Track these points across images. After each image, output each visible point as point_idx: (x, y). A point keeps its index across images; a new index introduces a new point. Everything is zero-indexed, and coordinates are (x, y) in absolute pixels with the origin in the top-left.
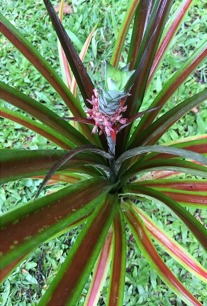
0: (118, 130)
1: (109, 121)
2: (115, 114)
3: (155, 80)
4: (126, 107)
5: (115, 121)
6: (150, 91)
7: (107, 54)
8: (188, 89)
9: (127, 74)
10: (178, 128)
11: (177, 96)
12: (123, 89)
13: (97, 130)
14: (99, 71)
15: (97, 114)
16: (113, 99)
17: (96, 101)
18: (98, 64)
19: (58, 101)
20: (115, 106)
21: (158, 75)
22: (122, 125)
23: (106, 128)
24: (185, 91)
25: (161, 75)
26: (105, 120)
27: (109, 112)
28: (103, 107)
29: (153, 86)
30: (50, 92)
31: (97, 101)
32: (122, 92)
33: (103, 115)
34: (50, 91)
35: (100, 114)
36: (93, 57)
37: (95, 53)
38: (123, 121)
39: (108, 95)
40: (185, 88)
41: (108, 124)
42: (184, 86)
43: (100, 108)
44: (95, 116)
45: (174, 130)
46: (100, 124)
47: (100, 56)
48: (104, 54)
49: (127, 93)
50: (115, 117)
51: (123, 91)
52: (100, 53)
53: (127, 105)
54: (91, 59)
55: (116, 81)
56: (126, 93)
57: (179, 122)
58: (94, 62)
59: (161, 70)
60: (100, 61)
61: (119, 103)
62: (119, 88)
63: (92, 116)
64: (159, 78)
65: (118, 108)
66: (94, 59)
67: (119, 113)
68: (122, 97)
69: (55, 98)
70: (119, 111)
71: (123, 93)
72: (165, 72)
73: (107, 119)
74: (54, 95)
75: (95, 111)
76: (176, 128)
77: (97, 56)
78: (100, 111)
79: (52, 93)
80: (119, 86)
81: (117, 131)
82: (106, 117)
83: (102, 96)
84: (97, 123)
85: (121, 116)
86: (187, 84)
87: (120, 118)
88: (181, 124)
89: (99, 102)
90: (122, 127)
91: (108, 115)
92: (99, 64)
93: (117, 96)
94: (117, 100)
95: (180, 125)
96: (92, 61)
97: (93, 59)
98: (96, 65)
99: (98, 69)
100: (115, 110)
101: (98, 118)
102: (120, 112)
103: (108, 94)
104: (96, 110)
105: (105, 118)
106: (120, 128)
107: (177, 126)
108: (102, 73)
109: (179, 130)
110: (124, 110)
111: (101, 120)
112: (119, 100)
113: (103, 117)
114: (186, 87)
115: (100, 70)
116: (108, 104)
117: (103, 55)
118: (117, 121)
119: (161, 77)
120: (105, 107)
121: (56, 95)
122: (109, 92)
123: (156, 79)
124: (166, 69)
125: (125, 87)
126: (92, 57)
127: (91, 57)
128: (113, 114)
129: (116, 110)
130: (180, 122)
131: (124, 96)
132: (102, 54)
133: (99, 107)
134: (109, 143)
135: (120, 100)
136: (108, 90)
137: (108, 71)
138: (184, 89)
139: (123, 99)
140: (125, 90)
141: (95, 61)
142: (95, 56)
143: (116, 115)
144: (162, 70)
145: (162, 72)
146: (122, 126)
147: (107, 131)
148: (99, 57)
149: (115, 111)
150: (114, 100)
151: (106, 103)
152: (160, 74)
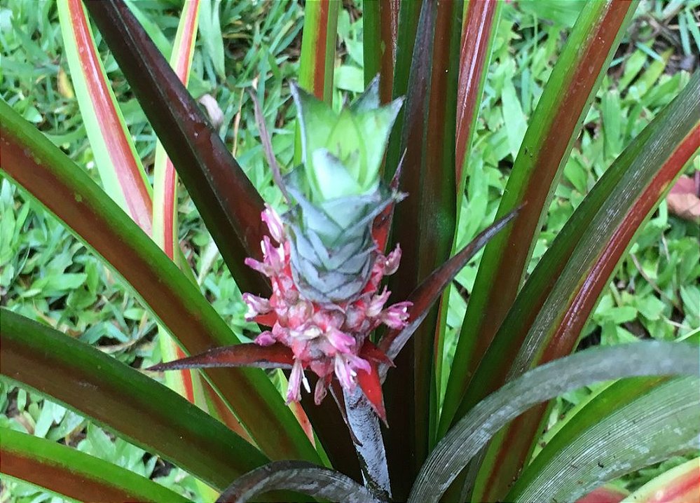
0: (385, 360)
1: (344, 329)
2: (363, 292)
3: (498, 108)
4: (396, 254)
5: (366, 324)
6: (486, 164)
7: (269, 43)
8: (643, 115)
9: (376, 118)
10: (639, 314)
11: (605, 160)
12: (373, 182)
13: (305, 381)
14: (249, 133)
15: (293, 312)
16: (343, 231)
17: (282, 259)
18: (237, 99)
19: (88, 327)
20: (356, 257)
21: (503, 86)
22: (397, 332)
23: (338, 362)
24: (630, 126)
25: (517, 79)
26: (329, 329)
27: (339, 288)
28: (312, 275)
29: (494, 141)
30: (46, 294)
31: (287, 257)
32: (370, 191)
33: (317, 306)
34: (45, 289)
35: (303, 308)
36: (210, 72)
37: (218, 53)
38: (396, 318)
39: (325, 218)
40: (628, 114)
41: (342, 343)
42: (623, 106)
43: (303, 281)
44: (287, 324)
45: (623, 326)
46: (313, 352)
47: (241, 59)
48: (259, 47)
49: (390, 191)
50: (366, 305)
51: (375, 187)
52: (236, 47)
53: (398, 245)
54: (205, 84)
55: (344, 155)
56: (386, 191)
57: (640, 285)
58: (218, 96)
59: (513, 55)
60: (243, 84)
61: (370, 239)
62: (361, 181)
63: (277, 328)
64: (508, 95)
65: (368, 265)
66: (218, 80)
67: (375, 285)
68: (375, 213)
69: (73, 320)
70: (374, 274)
71: (375, 194)
72: (530, 64)
73: (337, 321)
74: (68, 302)
75: (283, 303)
76: (629, 315)
77: (228, 62)
78: (305, 294)
79: (56, 296)
80: (356, 171)
81: (383, 370)
82: (330, 313)
83: (303, 229)
84: (298, 352)
85: (385, 295)
86: (635, 93)
87: (382, 303)
88: (649, 289)
89: (293, 257)
90: (399, 343)
91: (335, 302)
92: (243, 98)
93: (357, 213)
94: (358, 231)
95: (646, 297)
96: (211, 93)
97: (211, 84)
98: (230, 109)
99: (244, 125)
100: (358, 275)
101: (301, 328)
102: (377, 278)
103: (326, 214)
104: (289, 296)
105: (327, 319)
106: (392, 348)
107: (634, 305)
108: (263, 140)
109: (645, 319)
110: (391, 267)
111: (313, 333)
112: (367, 229)
113: (318, 318)
114: (633, 106)
115: (251, 126)
116: (330, 256)
117: (251, 54)
118: (372, 320)
119: (519, 91)
120: (322, 270)
121: (75, 303)
122: (325, 206)
123: (498, 102)
124: (531, 50)
125: (379, 170)
126: (206, 76)
127: (201, 79)
128: (353, 296)
129: (364, 274)
130: (646, 283)
131: (381, 208)
132: (249, 47)
133: (296, 279)
134: (360, 439)
135: (371, 226)
136: (324, 200)
137: (310, 125)
138: (627, 121)
139: (379, 222)
140: (381, 183)
141: (225, 90)
142: (221, 67)
143: (366, 295)
144: (518, 56)
145: (518, 66)
146: (396, 341)
147: (345, 373)
148: (239, 66)
149: (361, 279)
150: (350, 233)
151: (324, 254)
152: (512, 76)
